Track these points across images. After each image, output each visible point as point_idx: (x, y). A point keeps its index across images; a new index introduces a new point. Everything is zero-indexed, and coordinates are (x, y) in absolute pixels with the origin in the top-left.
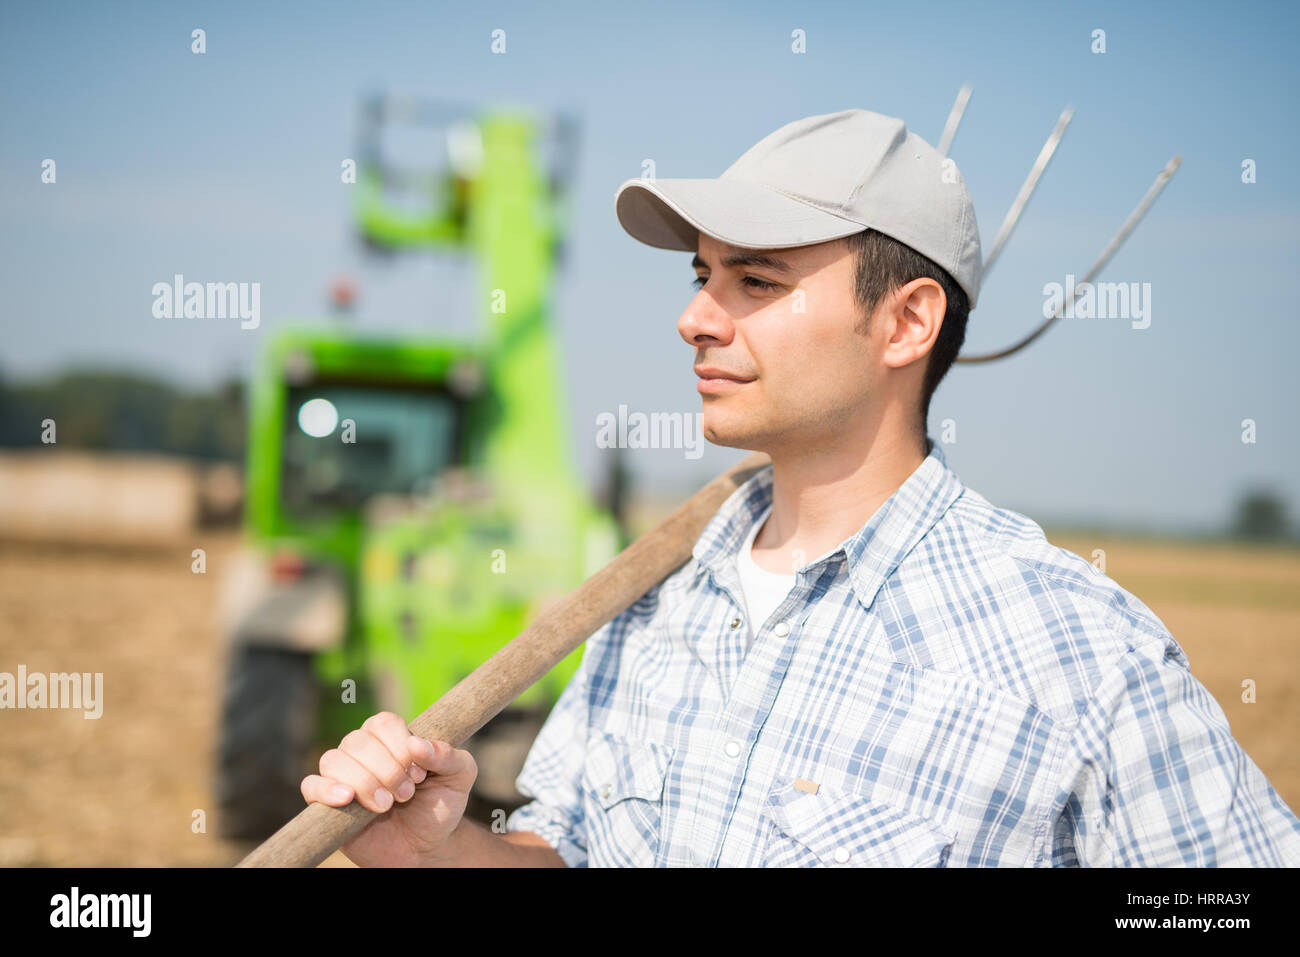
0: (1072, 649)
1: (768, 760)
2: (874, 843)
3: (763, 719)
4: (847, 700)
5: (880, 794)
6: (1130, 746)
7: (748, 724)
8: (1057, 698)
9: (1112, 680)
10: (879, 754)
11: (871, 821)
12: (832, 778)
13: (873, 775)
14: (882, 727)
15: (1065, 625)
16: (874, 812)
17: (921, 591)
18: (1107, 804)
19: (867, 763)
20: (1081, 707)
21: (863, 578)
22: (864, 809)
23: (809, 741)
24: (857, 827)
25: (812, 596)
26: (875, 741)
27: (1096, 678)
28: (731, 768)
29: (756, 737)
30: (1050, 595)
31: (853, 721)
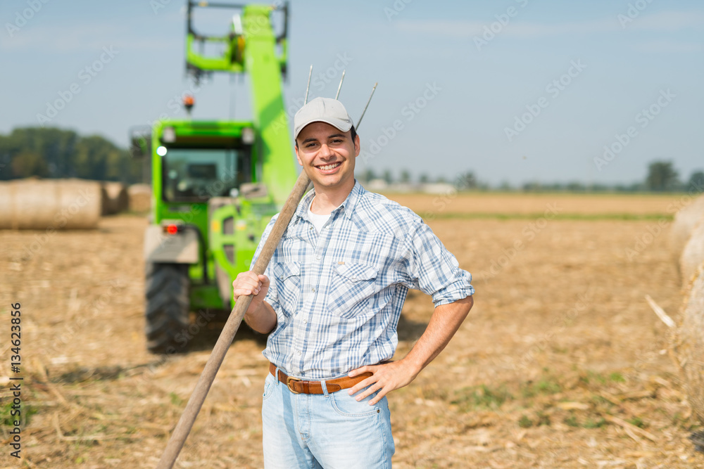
0: (402, 224)
1: (329, 260)
2: (361, 273)
3: (325, 250)
4: (348, 242)
5: (360, 261)
6: (418, 244)
7: (322, 251)
8: (400, 235)
9: (412, 229)
10: (359, 253)
11: (359, 268)
12: (348, 260)
13: (358, 258)
14: (359, 247)
15: (399, 217)
16: (360, 266)
17: (362, 214)
18: (415, 258)
19: (356, 255)
20: (406, 236)
21: (348, 212)
22: (357, 266)
23: (340, 252)
24: (356, 270)
25: (334, 219)
26: (358, 250)
27: (408, 229)
28: (319, 263)
29: (324, 254)
30: (393, 211)
31: (351, 247)
